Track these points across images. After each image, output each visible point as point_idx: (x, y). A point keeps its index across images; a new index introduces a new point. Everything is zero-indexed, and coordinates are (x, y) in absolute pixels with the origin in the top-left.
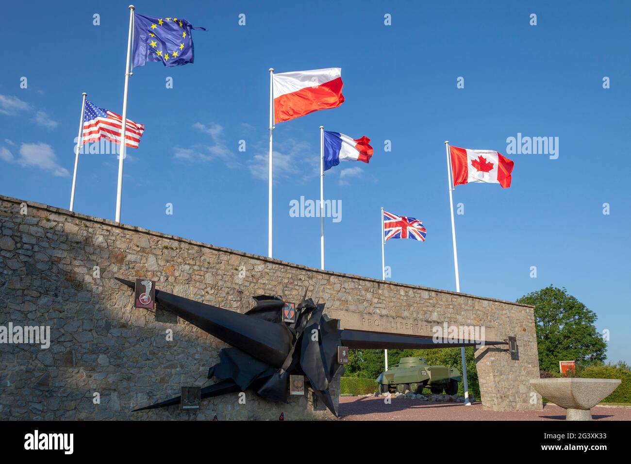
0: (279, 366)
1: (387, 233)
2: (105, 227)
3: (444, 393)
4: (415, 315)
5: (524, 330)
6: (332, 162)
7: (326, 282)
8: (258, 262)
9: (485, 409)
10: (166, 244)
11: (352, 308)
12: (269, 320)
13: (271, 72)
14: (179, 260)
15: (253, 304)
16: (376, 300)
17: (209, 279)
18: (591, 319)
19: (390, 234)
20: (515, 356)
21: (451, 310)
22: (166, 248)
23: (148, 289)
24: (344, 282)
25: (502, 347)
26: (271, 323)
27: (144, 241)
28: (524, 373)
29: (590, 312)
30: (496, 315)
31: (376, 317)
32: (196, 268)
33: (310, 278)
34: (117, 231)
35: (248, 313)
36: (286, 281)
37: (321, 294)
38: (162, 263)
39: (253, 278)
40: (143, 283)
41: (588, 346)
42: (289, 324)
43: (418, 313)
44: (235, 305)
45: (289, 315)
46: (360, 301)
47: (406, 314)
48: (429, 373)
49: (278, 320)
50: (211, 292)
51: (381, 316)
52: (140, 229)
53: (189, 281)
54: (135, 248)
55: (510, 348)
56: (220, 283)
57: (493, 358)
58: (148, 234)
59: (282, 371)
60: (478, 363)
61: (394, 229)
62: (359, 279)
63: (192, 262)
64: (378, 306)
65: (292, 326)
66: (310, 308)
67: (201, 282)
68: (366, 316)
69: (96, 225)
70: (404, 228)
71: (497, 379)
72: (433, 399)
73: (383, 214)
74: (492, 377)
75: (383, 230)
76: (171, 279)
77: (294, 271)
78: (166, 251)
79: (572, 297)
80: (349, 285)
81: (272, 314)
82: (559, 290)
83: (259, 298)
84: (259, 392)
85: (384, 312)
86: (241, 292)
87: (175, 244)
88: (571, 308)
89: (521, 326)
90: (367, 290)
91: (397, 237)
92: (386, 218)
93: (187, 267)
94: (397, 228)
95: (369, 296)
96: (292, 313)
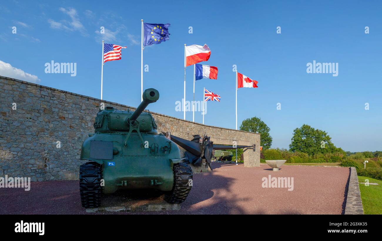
0: (200, 156)
1: (206, 98)
2: (157, 115)
3: (226, 160)
4: (230, 139)
5: (257, 142)
6: (199, 77)
7: (208, 129)
8: (192, 124)
9: (245, 166)
10: (171, 120)
11: (215, 137)
12: (196, 142)
13: (185, 46)
14: (174, 125)
15: (193, 138)
16: (221, 134)
17: (181, 130)
18: (268, 130)
19: (207, 99)
20: (254, 150)
21: (239, 136)
22: (171, 121)
23: (169, 135)
24: (213, 129)
25: (251, 148)
26: (197, 143)
27: (166, 119)
28: (256, 155)
29: (268, 128)
30: (250, 138)
31: (221, 140)
32: (178, 127)
33: (205, 128)
34: (159, 116)
35: (192, 141)
36: (199, 129)
37: (207, 133)
38: (170, 126)
39: (191, 129)
40: (168, 133)
41: (266, 141)
42: (201, 143)
43: (231, 138)
44: (187, 138)
45: (201, 141)
46: (217, 135)
47: (228, 138)
48: (223, 154)
49: (198, 142)
50: (182, 134)
51: (222, 139)
52: (165, 116)
53: (176, 131)
54: (164, 121)
55: (253, 147)
56: (184, 131)
57: (249, 151)
58: (167, 117)
59: (200, 158)
60: (244, 153)
61: (209, 97)
62: (217, 128)
63: (177, 125)
64: (221, 136)
65: (202, 144)
66: (207, 138)
67: (179, 131)
68: (218, 139)
69: (155, 115)
70: (213, 97)
71: (249, 158)
72: (225, 163)
73: (204, 90)
74: (248, 157)
75: (204, 97)
76: (172, 131)
77: (201, 126)
78: (171, 122)
79: (262, 121)
80: (214, 130)
81: (197, 141)
82: (258, 119)
83: (194, 136)
84: (195, 164)
85: (223, 138)
86: (188, 134)
87: (173, 119)
88: (262, 126)
89: (257, 140)
90: (218, 131)
91: (210, 100)
92: (206, 92)
93: (176, 127)
94: (210, 97)
95: (219, 133)
96: (202, 140)
